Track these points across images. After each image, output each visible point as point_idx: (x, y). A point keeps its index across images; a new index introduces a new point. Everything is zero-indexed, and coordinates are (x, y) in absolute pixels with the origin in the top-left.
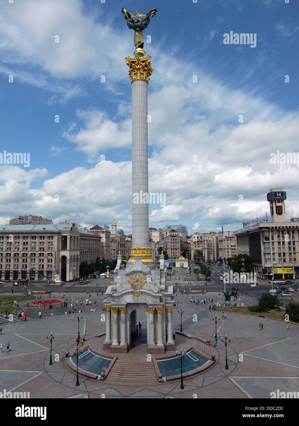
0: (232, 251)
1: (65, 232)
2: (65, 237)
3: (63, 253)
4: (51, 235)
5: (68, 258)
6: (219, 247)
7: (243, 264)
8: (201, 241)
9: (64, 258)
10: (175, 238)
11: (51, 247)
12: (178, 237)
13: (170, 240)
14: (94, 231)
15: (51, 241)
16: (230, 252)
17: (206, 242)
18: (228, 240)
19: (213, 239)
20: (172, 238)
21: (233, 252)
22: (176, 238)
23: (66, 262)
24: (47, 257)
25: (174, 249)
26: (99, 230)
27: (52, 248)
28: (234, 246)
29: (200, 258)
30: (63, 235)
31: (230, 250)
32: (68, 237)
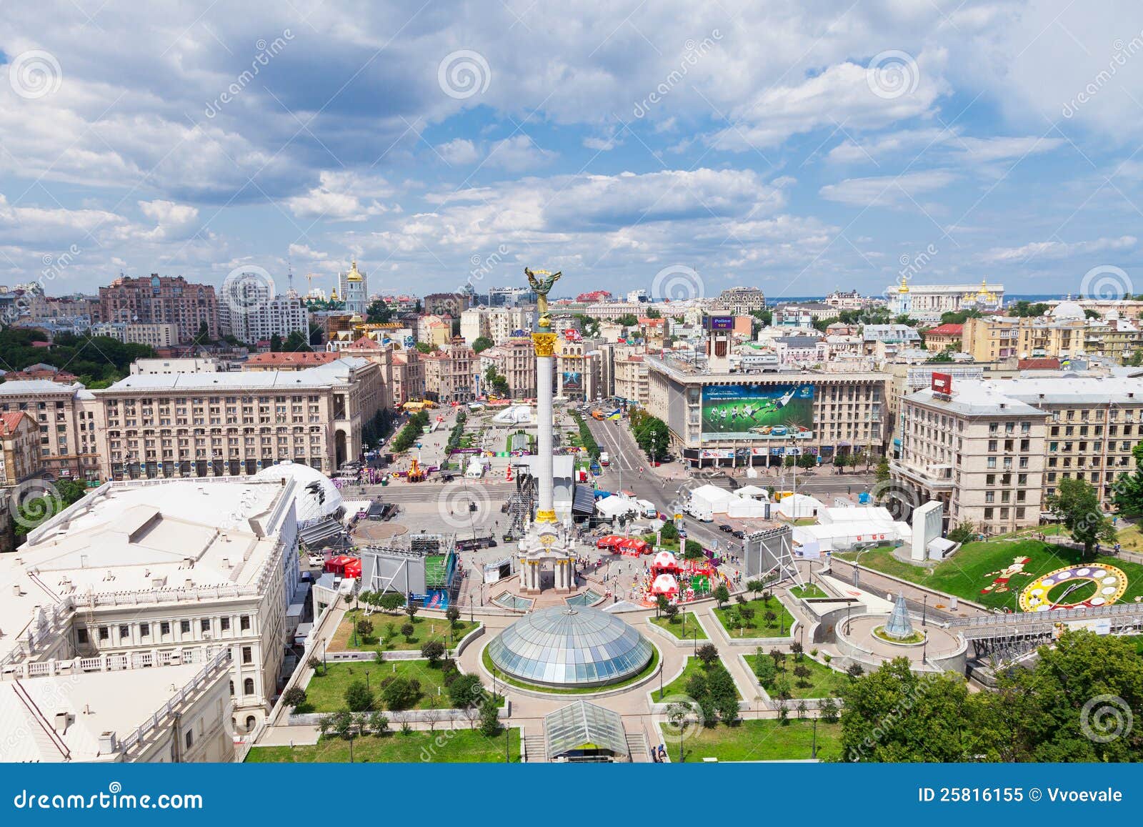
0: (641, 387)
1: (340, 388)
2: (342, 396)
3: (339, 425)
4: (314, 396)
5: (349, 433)
6: (616, 376)
7: (653, 440)
8: (580, 359)
9: (341, 434)
10: (523, 349)
11: (315, 415)
12: (529, 346)
13: (512, 354)
14: (361, 351)
15: (316, 404)
16: (636, 389)
17: (588, 361)
18: (633, 364)
19: (604, 352)
20: (518, 349)
21: (643, 389)
22: (525, 349)
23: (344, 439)
24: (310, 434)
25: (520, 372)
26: (372, 351)
27: (317, 418)
28: (645, 377)
29: (576, 393)
30: (336, 393)
31: (636, 385)
32: (347, 396)
